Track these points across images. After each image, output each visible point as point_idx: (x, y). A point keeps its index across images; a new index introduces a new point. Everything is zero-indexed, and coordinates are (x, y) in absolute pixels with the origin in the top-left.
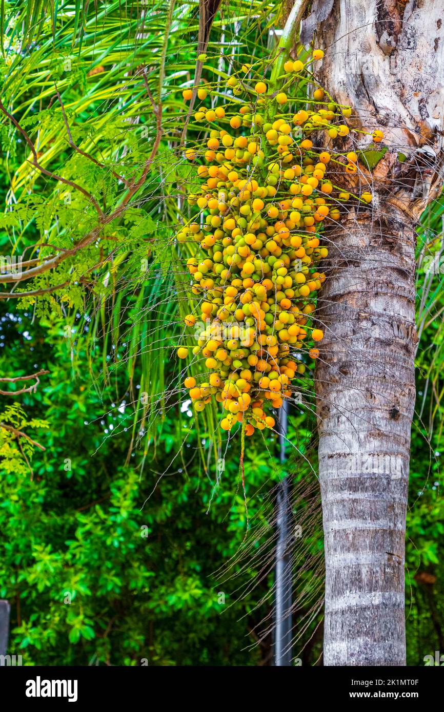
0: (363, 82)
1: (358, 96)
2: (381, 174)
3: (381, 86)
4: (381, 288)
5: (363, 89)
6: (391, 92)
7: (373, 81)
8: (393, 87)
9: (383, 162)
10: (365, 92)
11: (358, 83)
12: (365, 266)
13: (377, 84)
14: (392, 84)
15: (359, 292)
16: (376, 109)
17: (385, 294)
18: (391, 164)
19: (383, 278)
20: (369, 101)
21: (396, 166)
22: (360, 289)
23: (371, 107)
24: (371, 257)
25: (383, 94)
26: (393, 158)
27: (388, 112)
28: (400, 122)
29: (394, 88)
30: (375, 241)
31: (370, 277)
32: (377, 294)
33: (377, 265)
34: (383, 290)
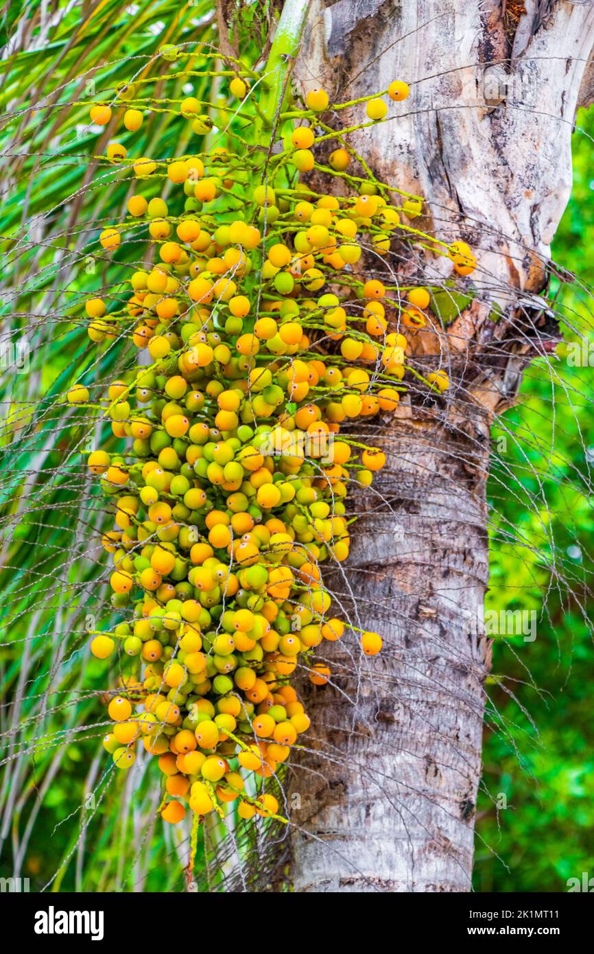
0: (441, 150)
1: (431, 178)
2: (460, 338)
3: (471, 168)
4: (455, 561)
5: (441, 167)
6: (489, 182)
7: (457, 155)
8: (494, 174)
9: (468, 317)
10: (443, 173)
11: (433, 153)
12: (428, 513)
13: (464, 161)
14: (492, 168)
15: (417, 564)
16: (461, 210)
17: (460, 574)
18: (479, 323)
19: (459, 543)
20: (450, 192)
21: (487, 327)
22: (418, 558)
23: (453, 205)
24: (439, 499)
25: (473, 183)
26: (483, 312)
27: (482, 220)
28: (499, 243)
29: (495, 176)
30: (445, 468)
31: (437, 538)
32: (446, 574)
33: (448, 515)
34: (458, 565)
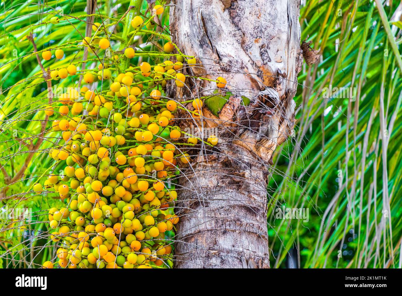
0: (206, 32)
1: (201, 46)
2: (226, 117)
3: (223, 35)
4: (230, 225)
5: (207, 39)
6: (232, 40)
7: (215, 31)
8: (234, 35)
9: (228, 107)
10: (208, 42)
11: (202, 34)
12: (213, 205)
13: (219, 33)
14: (233, 33)
15: (208, 231)
16: (219, 57)
17: (234, 231)
18: (236, 108)
19: (232, 216)
20: (213, 49)
21: (240, 110)
22: (209, 227)
23: (215, 56)
24: (219, 197)
25: (225, 43)
26: (237, 102)
27: (231, 59)
28: (242, 68)
29: (235, 36)
30: (223, 181)
31: (218, 216)
32: (225, 232)
33: (224, 204)
34: (232, 227)
